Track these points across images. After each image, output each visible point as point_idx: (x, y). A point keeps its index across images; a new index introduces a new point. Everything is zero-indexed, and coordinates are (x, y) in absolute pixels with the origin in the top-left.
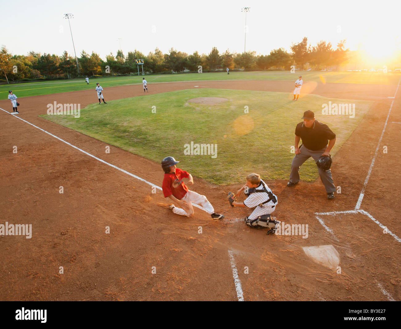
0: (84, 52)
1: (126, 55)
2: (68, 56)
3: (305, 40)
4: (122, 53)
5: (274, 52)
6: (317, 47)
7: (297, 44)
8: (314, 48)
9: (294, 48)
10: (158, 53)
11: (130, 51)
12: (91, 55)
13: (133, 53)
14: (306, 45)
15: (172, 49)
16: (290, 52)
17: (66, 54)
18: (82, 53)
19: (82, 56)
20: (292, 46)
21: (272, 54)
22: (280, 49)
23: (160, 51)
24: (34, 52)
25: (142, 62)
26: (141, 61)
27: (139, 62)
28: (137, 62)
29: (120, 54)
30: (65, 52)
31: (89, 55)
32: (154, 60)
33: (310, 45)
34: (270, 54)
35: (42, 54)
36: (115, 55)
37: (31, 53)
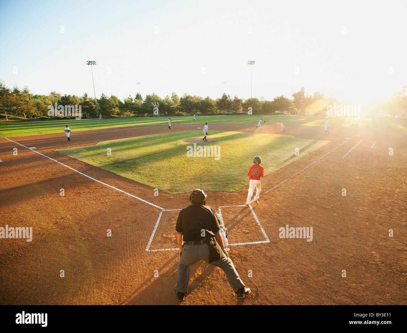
0: (103, 95)
1: (144, 98)
2: (88, 97)
3: (303, 89)
4: (140, 96)
5: (277, 98)
6: (314, 95)
7: (296, 93)
8: (311, 96)
9: (294, 95)
10: (174, 97)
11: (148, 94)
12: (110, 97)
13: (151, 96)
14: (304, 93)
15: (185, 94)
16: (291, 98)
17: (86, 95)
18: (101, 95)
19: (102, 98)
20: (293, 94)
21: (276, 100)
22: (282, 96)
23: (176, 95)
24: (55, 92)
25: (157, 105)
26: (156, 103)
27: (154, 104)
28: (152, 105)
29: (138, 97)
30: (85, 94)
31: (108, 96)
32: (168, 103)
33: (308, 94)
34: (274, 100)
35: (63, 95)
36: (134, 97)
37: (52, 93)
